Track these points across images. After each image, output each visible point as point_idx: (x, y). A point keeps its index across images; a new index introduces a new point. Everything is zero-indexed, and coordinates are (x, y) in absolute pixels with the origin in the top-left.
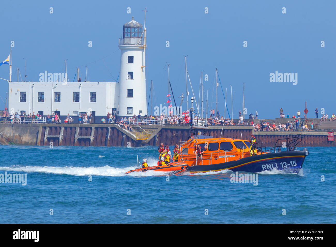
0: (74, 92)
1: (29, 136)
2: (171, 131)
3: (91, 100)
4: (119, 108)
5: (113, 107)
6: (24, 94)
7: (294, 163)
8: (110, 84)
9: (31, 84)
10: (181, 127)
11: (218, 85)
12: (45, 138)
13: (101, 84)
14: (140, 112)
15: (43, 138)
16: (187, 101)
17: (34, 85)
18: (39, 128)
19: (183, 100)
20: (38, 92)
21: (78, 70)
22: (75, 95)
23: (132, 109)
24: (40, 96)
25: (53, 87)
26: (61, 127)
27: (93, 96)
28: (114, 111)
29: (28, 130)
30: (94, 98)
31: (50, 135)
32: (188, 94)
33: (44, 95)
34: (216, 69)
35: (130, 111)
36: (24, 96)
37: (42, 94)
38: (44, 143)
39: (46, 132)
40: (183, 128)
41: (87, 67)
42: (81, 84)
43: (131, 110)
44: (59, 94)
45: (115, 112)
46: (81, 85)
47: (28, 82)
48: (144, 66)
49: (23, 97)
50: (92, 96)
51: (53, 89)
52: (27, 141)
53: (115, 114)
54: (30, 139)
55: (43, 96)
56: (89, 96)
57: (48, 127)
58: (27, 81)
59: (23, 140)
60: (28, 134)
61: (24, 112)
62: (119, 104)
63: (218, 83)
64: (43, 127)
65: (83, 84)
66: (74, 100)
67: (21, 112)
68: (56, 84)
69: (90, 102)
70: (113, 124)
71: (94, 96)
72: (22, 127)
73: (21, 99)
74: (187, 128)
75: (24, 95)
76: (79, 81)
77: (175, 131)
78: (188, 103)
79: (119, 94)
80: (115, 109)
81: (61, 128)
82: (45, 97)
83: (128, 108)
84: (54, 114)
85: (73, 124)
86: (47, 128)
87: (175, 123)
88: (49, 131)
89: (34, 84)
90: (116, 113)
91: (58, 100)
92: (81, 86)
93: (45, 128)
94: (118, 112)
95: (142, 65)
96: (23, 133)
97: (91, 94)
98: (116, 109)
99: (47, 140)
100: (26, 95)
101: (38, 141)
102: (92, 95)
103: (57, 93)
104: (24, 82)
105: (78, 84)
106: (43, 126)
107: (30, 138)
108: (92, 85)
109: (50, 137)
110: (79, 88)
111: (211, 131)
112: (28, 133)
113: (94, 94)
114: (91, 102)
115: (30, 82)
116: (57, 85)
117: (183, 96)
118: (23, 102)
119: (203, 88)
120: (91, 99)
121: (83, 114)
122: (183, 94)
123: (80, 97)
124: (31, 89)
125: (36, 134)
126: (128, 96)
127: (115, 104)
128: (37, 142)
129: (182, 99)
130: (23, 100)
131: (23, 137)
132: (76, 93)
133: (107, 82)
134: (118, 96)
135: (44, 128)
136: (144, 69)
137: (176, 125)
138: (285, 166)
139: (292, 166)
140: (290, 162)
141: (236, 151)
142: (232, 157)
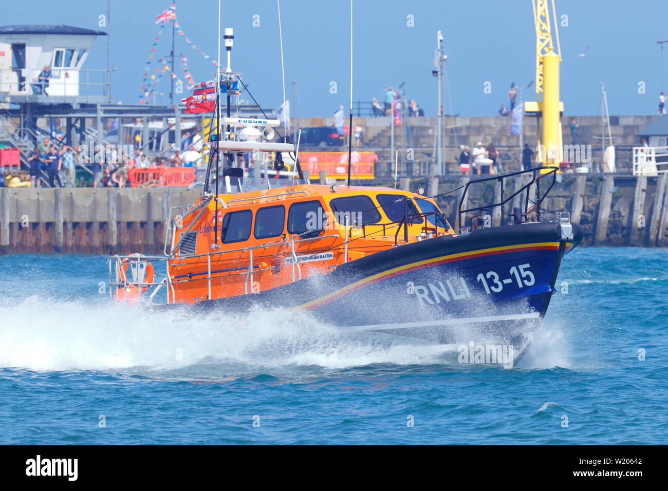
138: (497, 286)
139: (521, 286)
140: (511, 272)
141: (336, 237)
142: (324, 259)
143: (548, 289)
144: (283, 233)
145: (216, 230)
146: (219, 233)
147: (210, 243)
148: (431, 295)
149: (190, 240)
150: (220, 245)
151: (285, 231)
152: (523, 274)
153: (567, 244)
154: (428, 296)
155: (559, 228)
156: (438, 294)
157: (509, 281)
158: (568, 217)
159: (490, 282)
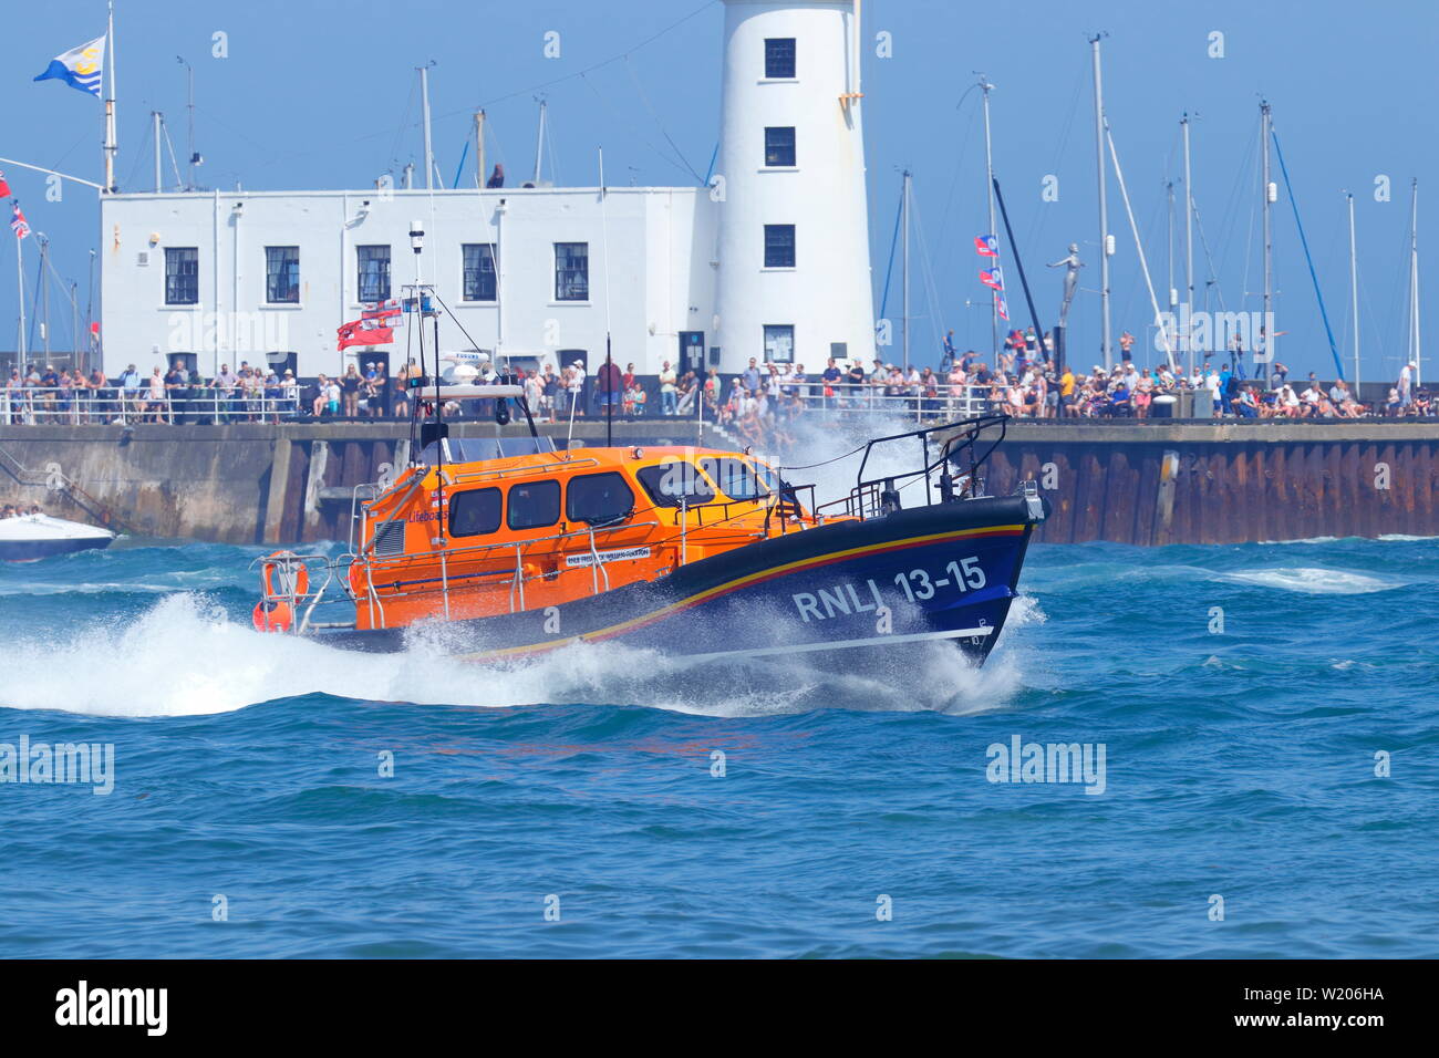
0: (464, 246)
1: (217, 492)
2: (1008, 456)
3: (564, 287)
4: (717, 333)
5: (684, 329)
6: (188, 257)
7: (968, 573)
8: (668, 195)
9: (224, 203)
10: (1068, 434)
11: (1273, 197)
12: (310, 506)
13: (620, 201)
14: (839, 350)
15: (296, 503)
16: (1106, 287)
17: (240, 210)
18: (273, 449)
19: (1074, 283)
20: (267, 248)
21: (480, 119)
22: (471, 259)
23: (792, 337)
24: (278, 271)
25: (351, 218)
26: (395, 442)
27: (573, 265)
28: (690, 350)
29: (215, 461)
30: (578, 279)
31: (335, 485)
32: (1111, 250)
33: (297, 262)
34: (1264, 108)
35: (779, 346)
36: (188, 271)
37: (289, 257)
38: (305, 532)
39: (316, 471)
40: (1077, 439)
41: (543, 102)
42: (503, 202)
43: (785, 339)
44: (380, 254)
45: (694, 352)
46: (505, 208)
47: (207, 190)
48: (858, 92)
49: (183, 279)
50: (569, 264)
51: (349, 227)
52: (207, 523)
53: (695, 364)
54: (226, 513)
55: (292, 268)
56: (549, 265)
57: (324, 444)
58: (201, 190)
59: (184, 516)
60: (210, 485)
61: (190, 358)
62: (717, 310)
63: (1273, 186)
64: (294, 443)
65: (515, 199)
66: (468, 292)
67: (173, 358)
68: (367, 203)
69: (557, 299)
70: (684, 422)
71: (578, 264)
72: (175, 445)
73: (172, 286)
74: (1101, 439)
75: (188, 264)
76: (496, 182)
77: (1035, 456)
78: (1106, 297)
79: (718, 252)
80: (695, 339)
81: (398, 444)
82: (306, 274)
83: (767, 327)
84: (357, 371)
85: (462, 424)
86: (319, 446)
87: (1033, 412)
88: (328, 462)
89: (240, 205)
90: (702, 360)
91: (376, 291)
92: (504, 212)
93: (305, 447)
94: (715, 355)
95: (844, 92)
96: (185, 479)
97: (563, 253)
98: (701, 335)
99: (317, 514)
100: (196, 263)
101: (273, 523)
102: (565, 262)
103: (369, 253)
104: (188, 190)
105: (486, 200)
106: (296, 437)
107: (226, 507)
108: (567, 207)
109: (333, 496)
110: (496, 220)
111: (1236, 455)
112: (212, 477)
113: (577, 252)
114: (565, 298)
115: (219, 193)
116: (368, 208)
117: (1074, 260)
118: (179, 303)
119: (1194, 210)
120: (560, 282)
121: (518, 369)
122: (1076, 249)
123: (502, 273)
124: (224, 232)
125: (252, 485)
126: (767, 265)
127: (693, 309)
128: (261, 525)
129: (1072, 274)
130: (181, 297)
131: (186, 500)
132: (477, 252)
133: (649, 189)
134: (711, 264)
135: (300, 449)
136: (856, 111)
137: (1039, 422)
138: (925, 590)
139: (963, 588)
140: (949, 570)
141: (654, 526)
142: (633, 558)
143: (1004, 591)
144: (560, 521)
145: (440, 518)
146: (446, 522)
147: (431, 535)
148: (821, 607)
149: (394, 531)
150: (448, 540)
151: (564, 517)
152: (967, 573)
153: (1035, 526)
154: (817, 608)
155: (1025, 504)
156: (832, 605)
157: (945, 582)
158: (1034, 488)
159: (916, 585)
